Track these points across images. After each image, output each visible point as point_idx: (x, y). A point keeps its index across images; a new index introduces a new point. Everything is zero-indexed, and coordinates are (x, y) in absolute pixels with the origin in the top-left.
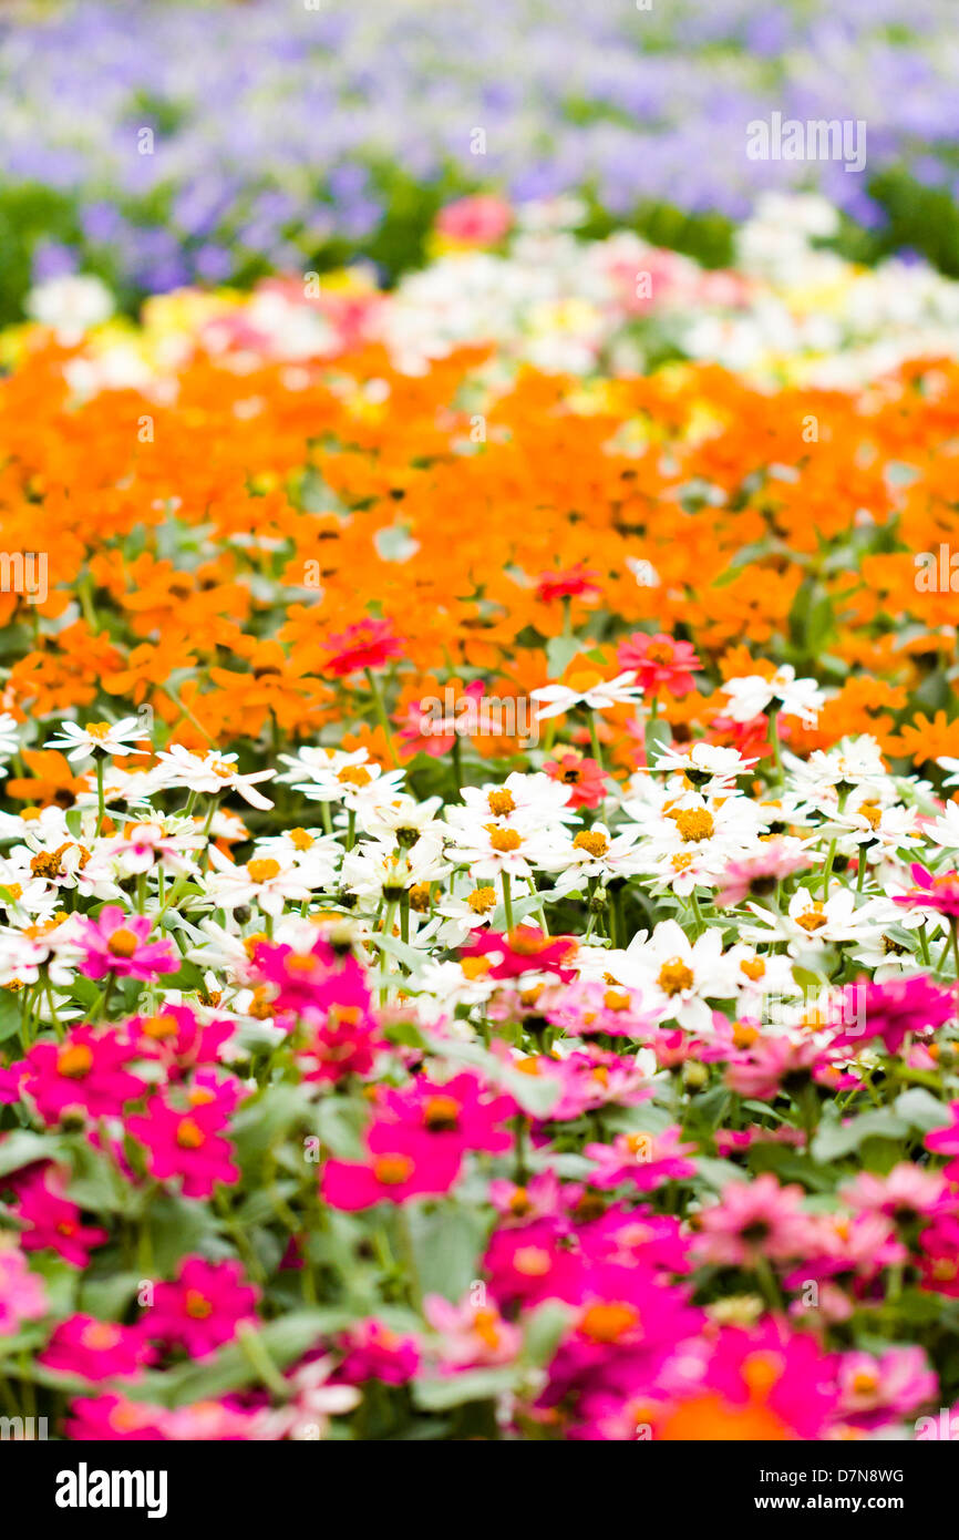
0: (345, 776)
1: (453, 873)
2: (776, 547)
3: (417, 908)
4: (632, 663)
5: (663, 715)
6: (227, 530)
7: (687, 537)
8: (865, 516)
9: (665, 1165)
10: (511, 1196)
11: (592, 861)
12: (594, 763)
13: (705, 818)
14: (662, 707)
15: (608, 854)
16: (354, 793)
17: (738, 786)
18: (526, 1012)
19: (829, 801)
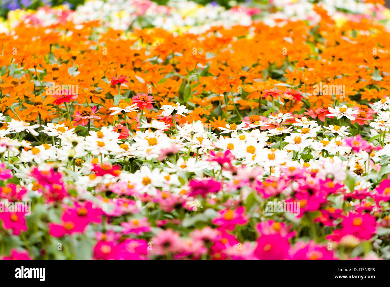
0: (58, 130)
1: (87, 155)
2: (176, 74)
3: (78, 166)
4: (137, 101)
5: (144, 115)
6: (28, 67)
7: (152, 70)
8: (200, 65)
9: (142, 229)
10: (101, 236)
11: (125, 152)
12: (126, 128)
13: (155, 140)
14: (144, 113)
15: (129, 150)
16: (61, 134)
17: (164, 133)
18: (106, 190)
19: (189, 137)
